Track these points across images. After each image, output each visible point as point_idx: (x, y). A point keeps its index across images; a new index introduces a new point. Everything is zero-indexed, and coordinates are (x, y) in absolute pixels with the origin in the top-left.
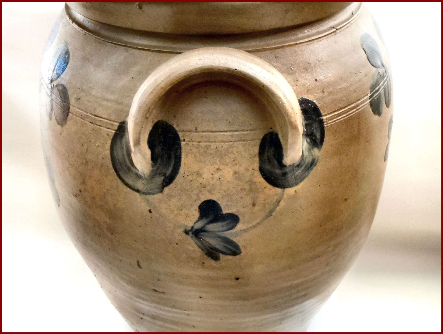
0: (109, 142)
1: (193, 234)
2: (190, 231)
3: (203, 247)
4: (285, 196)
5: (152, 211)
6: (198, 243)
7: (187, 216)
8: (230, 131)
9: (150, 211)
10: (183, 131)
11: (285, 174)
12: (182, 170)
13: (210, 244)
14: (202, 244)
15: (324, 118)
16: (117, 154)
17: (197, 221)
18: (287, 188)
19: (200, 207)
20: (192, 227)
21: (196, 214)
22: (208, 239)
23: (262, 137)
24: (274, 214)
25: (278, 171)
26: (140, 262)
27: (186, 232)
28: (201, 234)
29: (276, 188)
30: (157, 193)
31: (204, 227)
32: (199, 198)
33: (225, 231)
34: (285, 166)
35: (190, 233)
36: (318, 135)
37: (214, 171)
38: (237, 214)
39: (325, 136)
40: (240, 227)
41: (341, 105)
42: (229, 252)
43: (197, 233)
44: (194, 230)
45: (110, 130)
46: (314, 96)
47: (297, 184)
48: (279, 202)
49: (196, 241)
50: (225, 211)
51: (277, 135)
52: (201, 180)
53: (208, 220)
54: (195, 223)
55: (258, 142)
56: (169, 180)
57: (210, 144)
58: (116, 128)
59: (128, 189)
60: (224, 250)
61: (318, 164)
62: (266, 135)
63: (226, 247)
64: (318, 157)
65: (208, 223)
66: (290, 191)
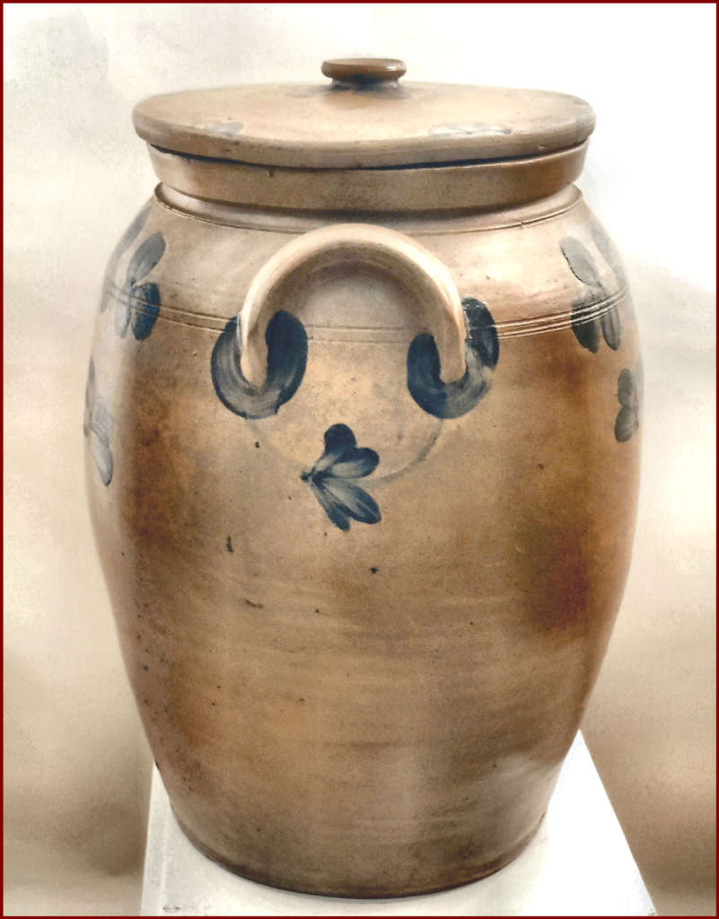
0: (212, 346)
1: (313, 480)
2: (310, 475)
3: (327, 505)
4: (444, 431)
5: (260, 444)
6: (321, 497)
7: (308, 450)
8: (371, 328)
9: (257, 445)
10: (312, 326)
11: (444, 396)
12: (306, 379)
13: (336, 498)
14: (326, 499)
15: (497, 326)
16: (221, 363)
17: (322, 458)
18: (447, 418)
19: (326, 435)
20: (314, 469)
21: (320, 446)
22: (333, 490)
23: (411, 339)
24: (428, 457)
25: (434, 391)
26: (232, 540)
27: (305, 478)
28: (326, 480)
29: (431, 416)
30: (269, 415)
31: (329, 468)
32: (326, 421)
33: (358, 477)
34: (443, 384)
35: (310, 479)
36: (490, 349)
37: (347, 382)
38: (376, 450)
39: (500, 352)
40: (379, 471)
41: (525, 316)
42: (362, 515)
43: (318, 479)
44: (316, 473)
45: (215, 331)
46: (485, 297)
47: (461, 414)
48: (435, 439)
49: (319, 494)
50: (361, 444)
51: (432, 338)
52: (330, 394)
53: (337, 456)
54: (318, 461)
55: (407, 345)
56: (287, 395)
57: (344, 343)
58: (223, 327)
59: (230, 412)
60: (355, 510)
61: (490, 391)
62: (417, 338)
63: (359, 506)
64: (491, 380)
65: (336, 463)
66: (450, 424)
